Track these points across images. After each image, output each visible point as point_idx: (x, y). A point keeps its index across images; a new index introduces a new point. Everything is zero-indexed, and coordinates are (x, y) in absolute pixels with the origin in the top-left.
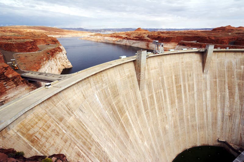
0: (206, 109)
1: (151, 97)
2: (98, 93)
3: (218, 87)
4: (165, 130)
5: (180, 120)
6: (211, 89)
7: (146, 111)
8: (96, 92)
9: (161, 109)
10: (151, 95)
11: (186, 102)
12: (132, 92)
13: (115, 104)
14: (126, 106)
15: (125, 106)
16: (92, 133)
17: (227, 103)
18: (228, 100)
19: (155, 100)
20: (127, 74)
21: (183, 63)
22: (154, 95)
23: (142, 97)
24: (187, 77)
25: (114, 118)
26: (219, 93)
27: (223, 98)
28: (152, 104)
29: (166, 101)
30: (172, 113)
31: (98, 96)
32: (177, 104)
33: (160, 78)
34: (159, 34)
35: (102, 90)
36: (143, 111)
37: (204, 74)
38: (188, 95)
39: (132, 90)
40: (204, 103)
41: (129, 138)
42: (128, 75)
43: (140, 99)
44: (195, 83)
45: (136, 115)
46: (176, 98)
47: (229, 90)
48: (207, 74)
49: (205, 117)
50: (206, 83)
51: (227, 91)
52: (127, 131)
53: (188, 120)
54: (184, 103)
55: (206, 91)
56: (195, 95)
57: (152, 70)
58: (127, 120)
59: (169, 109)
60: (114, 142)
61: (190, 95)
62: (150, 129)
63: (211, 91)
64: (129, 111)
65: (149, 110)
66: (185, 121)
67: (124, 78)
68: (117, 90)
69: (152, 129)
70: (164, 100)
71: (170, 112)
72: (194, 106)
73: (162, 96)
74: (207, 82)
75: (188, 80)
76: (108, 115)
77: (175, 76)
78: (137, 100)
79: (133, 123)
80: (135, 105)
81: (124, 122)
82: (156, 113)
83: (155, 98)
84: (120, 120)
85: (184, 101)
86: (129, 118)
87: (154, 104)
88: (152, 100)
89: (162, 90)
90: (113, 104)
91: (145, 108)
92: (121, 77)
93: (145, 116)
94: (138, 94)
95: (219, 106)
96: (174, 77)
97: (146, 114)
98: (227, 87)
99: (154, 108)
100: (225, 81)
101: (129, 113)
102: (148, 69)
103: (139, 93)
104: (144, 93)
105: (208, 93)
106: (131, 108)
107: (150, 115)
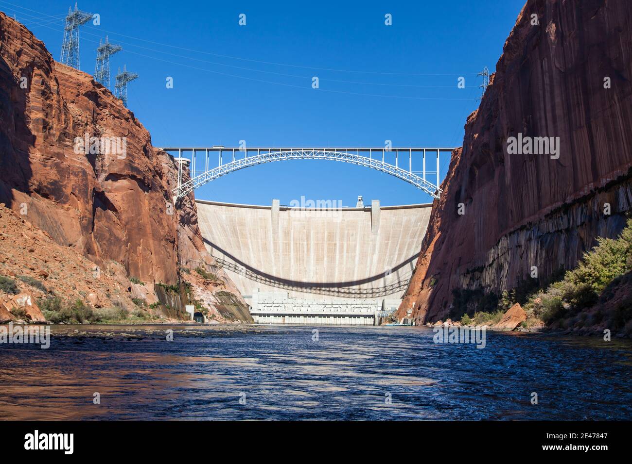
1: (287, 244)
3: (388, 250)
7: (276, 253)
9: (299, 259)
10: (287, 242)
11: (341, 263)
13: (238, 229)
14: (251, 236)
15: (249, 235)
19: (292, 248)
20: (259, 217)
21: (344, 221)
22: (292, 244)
23: (274, 240)
24: (348, 236)
25: (233, 233)
28: (287, 251)
29: (308, 254)
30: (316, 269)
32: (325, 263)
33: (305, 231)
36: (272, 250)
37: (374, 234)
38: (345, 256)
43: (271, 240)
44: (358, 244)
45: (260, 248)
47: (399, 251)
48: (377, 235)
50: (374, 246)
52: (242, 247)
55: (373, 254)
56: (357, 259)
57: (294, 221)
58: (246, 244)
61: (347, 257)
63: (379, 255)
64: (252, 241)
65: (281, 254)
68: (245, 223)
70: (305, 253)
72: (354, 271)
73: (304, 249)
75: (348, 240)
76: (228, 229)
77: (329, 233)
78: (266, 238)
79: (253, 250)
80: (262, 242)
81: (242, 242)
82: (290, 260)
83: (292, 246)
84: (237, 238)
85: (337, 262)
86: (250, 245)
87: (289, 252)
88: (287, 247)
89: (305, 243)
90: (236, 227)
93: (273, 255)
94: (269, 236)
96: (326, 234)
97: (275, 255)
98: (398, 249)
99: (289, 255)
104: (278, 237)
107: (281, 258)
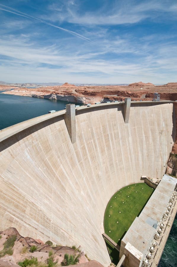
0: (130, 153)
1: (83, 148)
2: (28, 150)
3: (137, 133)
4: (98, 177)
5: (110, 166)
6: (132, 135)
7: (80, 162)
8: (26, 149)
9: (93, 158)
10: (83, 146)
11: (114, 149)
12: (65, 145)
13: (48, 159)
14: (60, 159)
15: (58, 160)
16: (25, 193)
17: (145, 146)
18: (145, 143)
19: (87, 150)
21: (108, 115)
22: (86, 146)
23: (75, 149)
24: (113, 126)
25: (49, 173)
26: (138, 138)
27: (142, 141)
28: (85, 154)
29: (97, 150)
30: (103, 160)
31: (28, 153)
32: (106, 152)
33: (90, 129)
34: (85, 89)
35: (33, 147)
36: (77, 162)
37: (126, 123)
38: (115, 143)
39: (64, 143)
40: (128, 148)
41: (66, 190)
42: (59, 129)
43: (73, 152)
44: (119, 131)
45: (70, 166)
46: (105, 147)
48: (128, 123)
49: (130, 159)
50: (128, 131)
51: (144, 135)
52: (63, 184)
53: (116, 164)
54: (112, 150)
55: (128, 137)
56: (121, 142)
58: (62, 174)
59: (100, 157)
60: (50, 199)
62: (85, 178)
63: (132, 137)
64: (63, 165)
65: (83, 161)
66: (114, 165)
67: (55, 133)
68: (49, 145)
69: (87, 178)
70: (95, 149)
71: (101, 160)
72: (121, 152)
73: (93, 147)
74: (129, 129)
76: (41, 172)
77: (103, 126)
78: (70, 152)
79: (68, 175)
80: (68, 158)
81: (60, 176)
82: (89, 162)
83: (87, 148)
84: (54, 175)
85: (112, 148)
86: (65, 172)
87: (86, 155)
88: (84, 151)
89: (92, 140)
90: (46, 160)
91: (78, 160)
92: (52, 132)
93: (79, 166)
94: (71, 147)
95: (139, 149)
97: (80, 165)
98: (143, 132)
99: (87, 158)
100: (141, 128)
101: (64, 167)
102: (78, 122)
103: (71, 145)
104: (76, 145)
105: (130, 139)
106: (65, 161)
107: (84, 165)
